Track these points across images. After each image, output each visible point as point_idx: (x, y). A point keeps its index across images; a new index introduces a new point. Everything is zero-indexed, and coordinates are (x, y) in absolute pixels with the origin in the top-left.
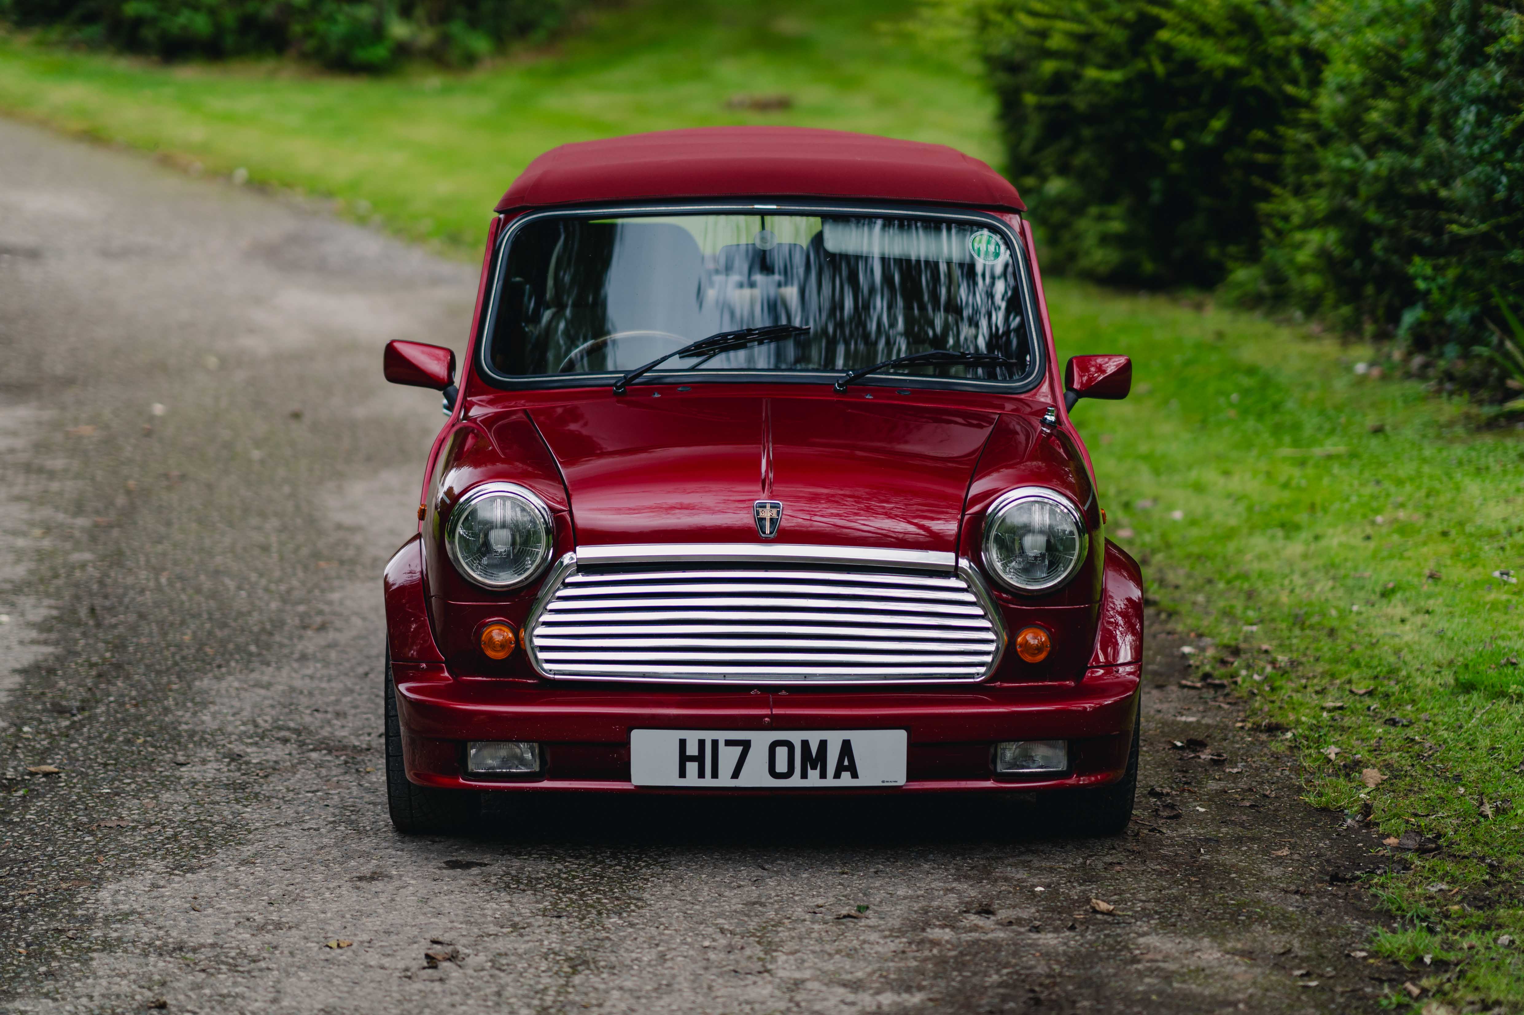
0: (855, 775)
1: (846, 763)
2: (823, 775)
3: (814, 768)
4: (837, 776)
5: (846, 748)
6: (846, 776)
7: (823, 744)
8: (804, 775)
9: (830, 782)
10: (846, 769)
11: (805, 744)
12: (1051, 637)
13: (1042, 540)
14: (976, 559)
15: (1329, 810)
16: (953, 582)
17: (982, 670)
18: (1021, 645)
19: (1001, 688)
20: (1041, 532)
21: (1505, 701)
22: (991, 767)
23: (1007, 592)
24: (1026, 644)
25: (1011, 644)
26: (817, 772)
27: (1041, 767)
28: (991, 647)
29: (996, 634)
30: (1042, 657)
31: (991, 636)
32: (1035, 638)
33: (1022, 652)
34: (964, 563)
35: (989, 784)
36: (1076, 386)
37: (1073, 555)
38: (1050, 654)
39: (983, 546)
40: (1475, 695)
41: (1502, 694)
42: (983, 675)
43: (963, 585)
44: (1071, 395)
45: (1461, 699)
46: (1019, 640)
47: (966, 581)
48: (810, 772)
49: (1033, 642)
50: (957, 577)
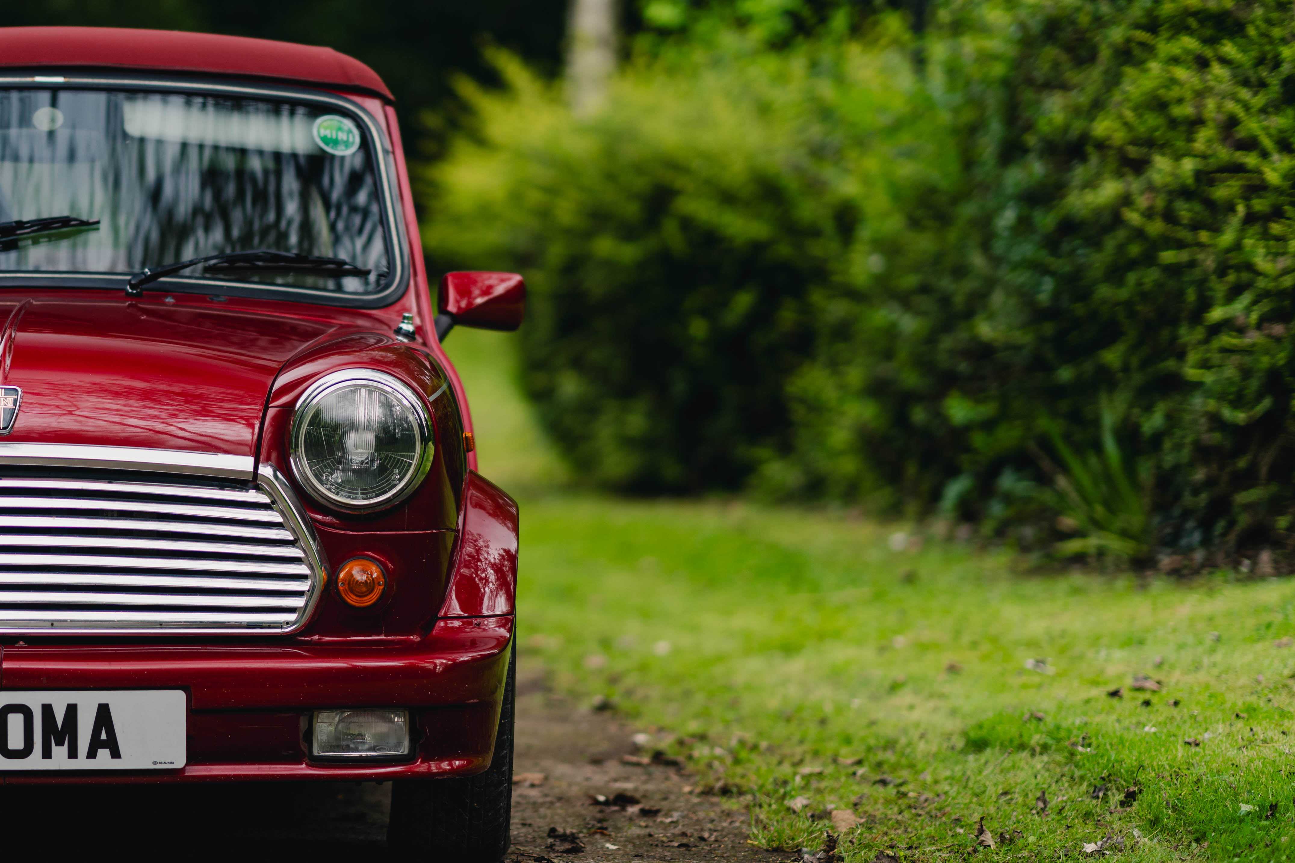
0: (116, 754)
1: (104, 736)
2: (73, 754)
3: (60, 743)
4: (92, 754)
5: (103, 714)
6: (104, 754)
7: (72, 710)
8: (47, 754)
9: (82, 763)
10: (104, 745)
11: (47, 709)
12: (386, 572)
13: (369, 439)
14: (283, 467)
15: (783, 851)
16: (251, 496)
17: (292, 617)
18: (344, 581)
19: (318, 643)
20: (368, 428)
21: (1025, 754)
22: (304, 747)
23: (325, 511)
24: (351, 583)
25: (331, 582)
26: (64, 749)
27: (373, 749)
28: (304, 586)
29: (312, 568)
30: (371, 599)
31: (302, 569)
32: (364, 571)
33: (345, 590)
34: (266, 471)
35: (302, 769)
36: (452, 307)
37: (412, 458)
38: (384, 596)
39: (292, 451)
40: (988, 751)
41: (1022, 747)
42: (294, 623)
43: (266, 500)
44: (445, 320)
45: (971, 758)
46: (342, 575)
47: (269, 495)
48: (55, 749)
49: (359, 576)
50: (258, 488)
